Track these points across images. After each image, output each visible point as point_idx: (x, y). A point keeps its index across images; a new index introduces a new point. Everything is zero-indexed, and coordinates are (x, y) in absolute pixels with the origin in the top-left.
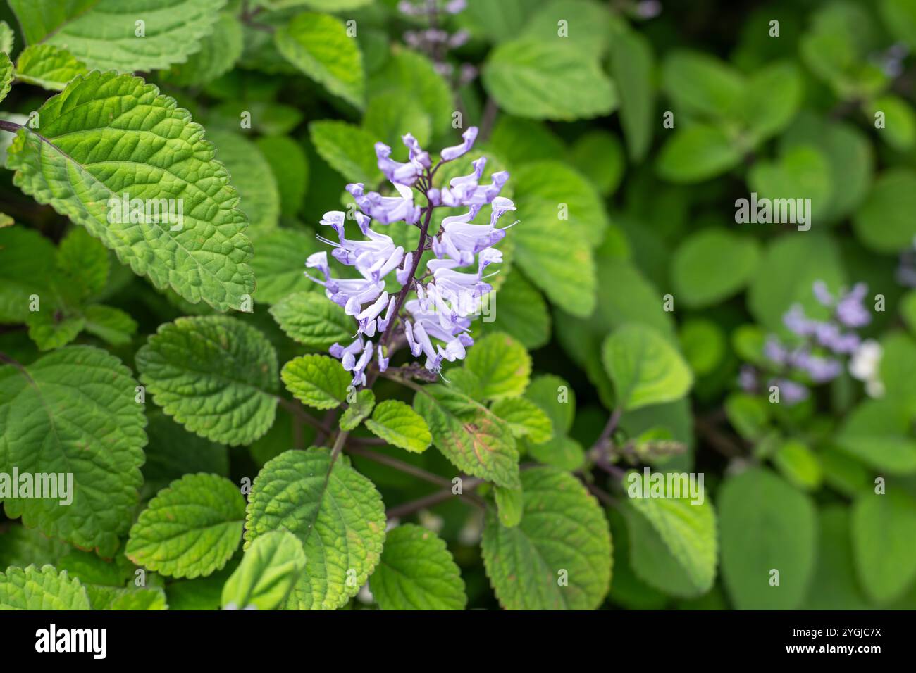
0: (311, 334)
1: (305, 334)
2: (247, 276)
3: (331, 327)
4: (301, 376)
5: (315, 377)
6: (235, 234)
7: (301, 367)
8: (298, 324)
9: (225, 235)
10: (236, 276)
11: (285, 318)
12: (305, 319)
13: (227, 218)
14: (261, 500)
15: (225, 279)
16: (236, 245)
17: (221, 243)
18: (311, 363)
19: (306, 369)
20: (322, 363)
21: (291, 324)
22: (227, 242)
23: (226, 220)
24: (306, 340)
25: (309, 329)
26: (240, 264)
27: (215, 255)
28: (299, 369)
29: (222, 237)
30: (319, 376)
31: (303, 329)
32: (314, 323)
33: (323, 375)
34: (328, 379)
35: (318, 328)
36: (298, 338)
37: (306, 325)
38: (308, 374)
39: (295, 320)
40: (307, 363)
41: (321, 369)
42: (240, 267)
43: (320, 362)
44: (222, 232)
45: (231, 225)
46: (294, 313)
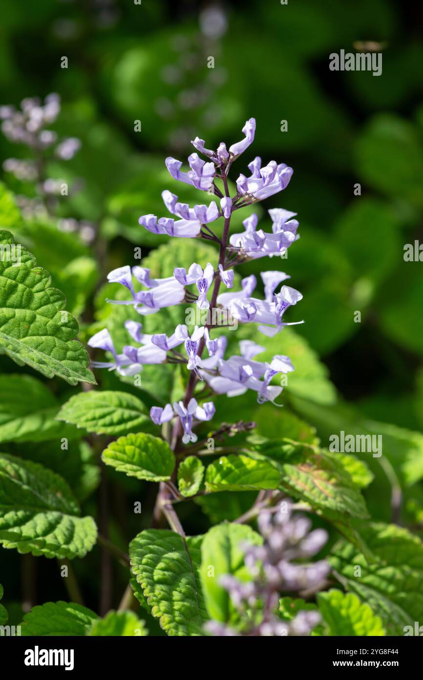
0: (111, 424)
1: (105, 425)
2: (79, 351)
3: (127, 413)
4: (123, 460)
5: (136, 456)
6: (56, 313)
7: (120, 452)
8: (94, 419)
9: (46, 316)
10: (69, 354)
11: (79, 417)
12: (98, 412)
13: (44, 299)
14: (145, 570)
15: (60, 358)
16: (59, 324)
17: (46, 325)
18: (128, 444)
19: (124, 452)
20: (139, 441)
21: (87, 421)
22: (51, 322)
23: (42, 302)
24: (109, 430)
25: (107, 420)
26: (69, 342)
27: (44, 338)
28: (118, 454)
29: (44, 319)
30: (140, 455)
31: (101, 422)
32: (110, 414)
33: (144, 454)
34: (150, 456)
35: (116, 417)
36: (100, 431)
37: (103, 416)
38: (128, 456)
39: (90, 415)
40: (124, 446)
41: (139, 447)
42: (70, 344)
43: (136, 441)
44: (42, 314)
45: (49, 306)
46: (84, 411)
